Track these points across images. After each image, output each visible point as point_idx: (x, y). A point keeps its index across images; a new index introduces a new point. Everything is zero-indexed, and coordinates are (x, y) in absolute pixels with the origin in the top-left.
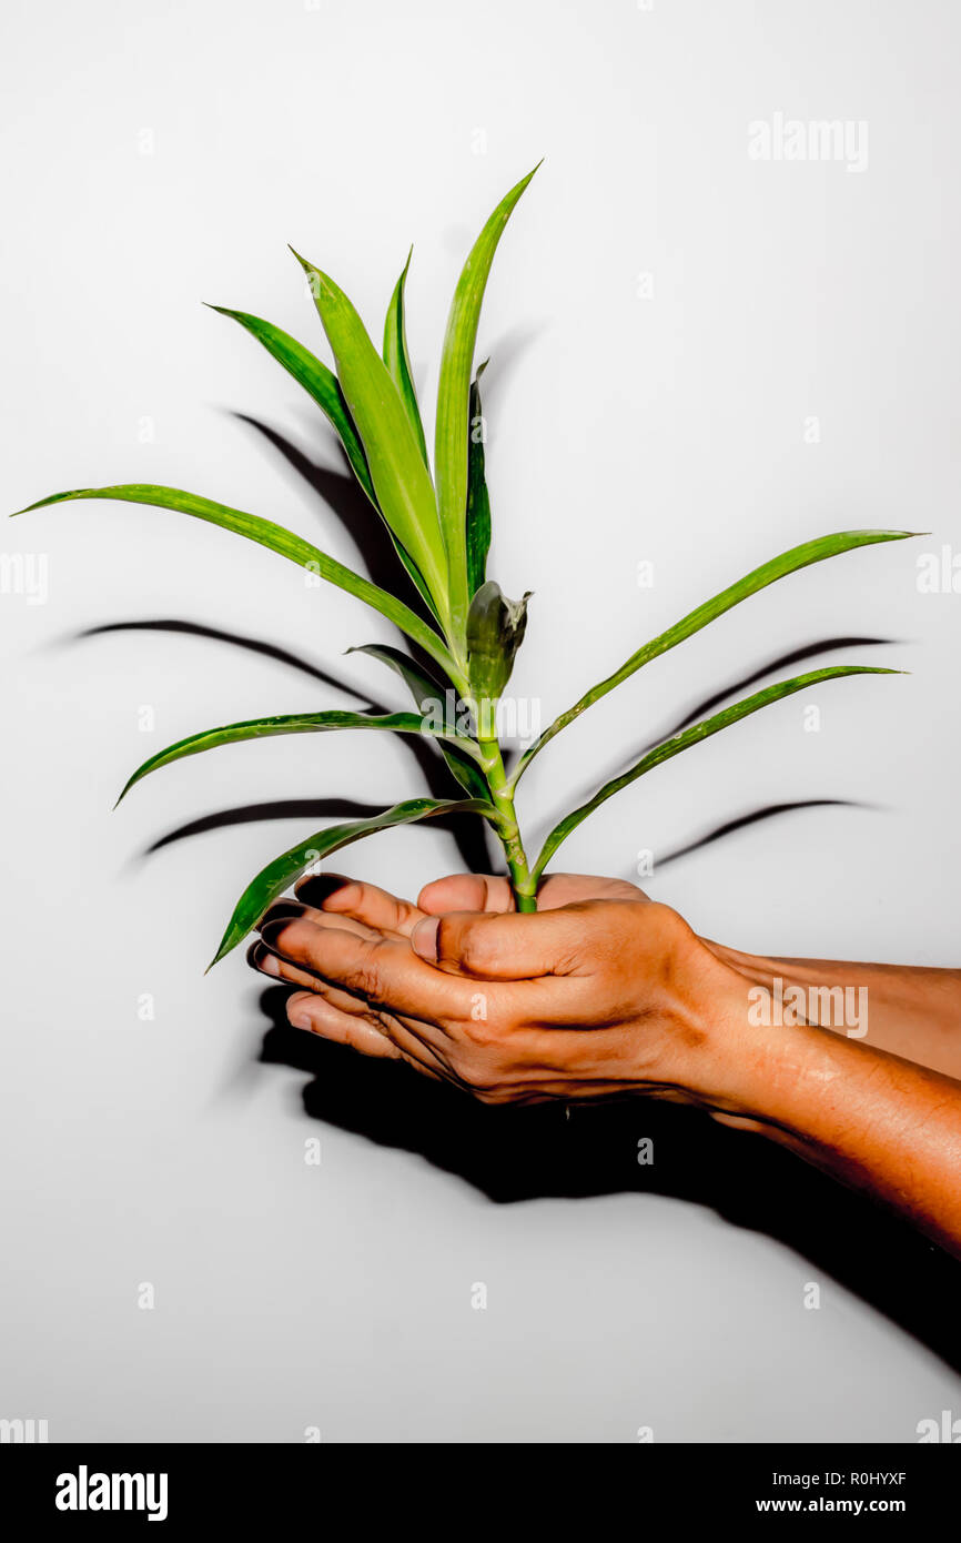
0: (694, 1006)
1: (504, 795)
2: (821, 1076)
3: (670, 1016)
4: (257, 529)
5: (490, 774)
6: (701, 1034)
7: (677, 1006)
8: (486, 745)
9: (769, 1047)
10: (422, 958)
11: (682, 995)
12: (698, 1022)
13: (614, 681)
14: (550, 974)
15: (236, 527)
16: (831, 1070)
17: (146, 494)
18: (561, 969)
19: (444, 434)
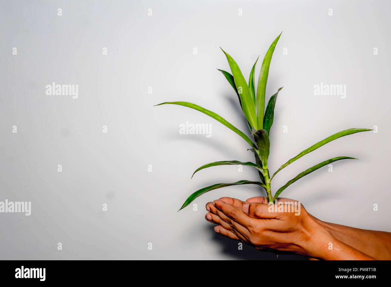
0: (309, 231)
1: (268, 182)
2: (337, 249)
3: (303, 232)
4: (213, 115)
5: (265, 177)
6: (309, 237)
7: (304, 230)
8: (265, 170)
9: (325, 242)
10: (244, 213)
11: (306, 228)
12: (309, 234)
13: (296, 158)
14: (275, 218)
15: (208, 114)
16: (339, 248)
17: (186, 104)
18: (278, 217)
19: (258, 96)
